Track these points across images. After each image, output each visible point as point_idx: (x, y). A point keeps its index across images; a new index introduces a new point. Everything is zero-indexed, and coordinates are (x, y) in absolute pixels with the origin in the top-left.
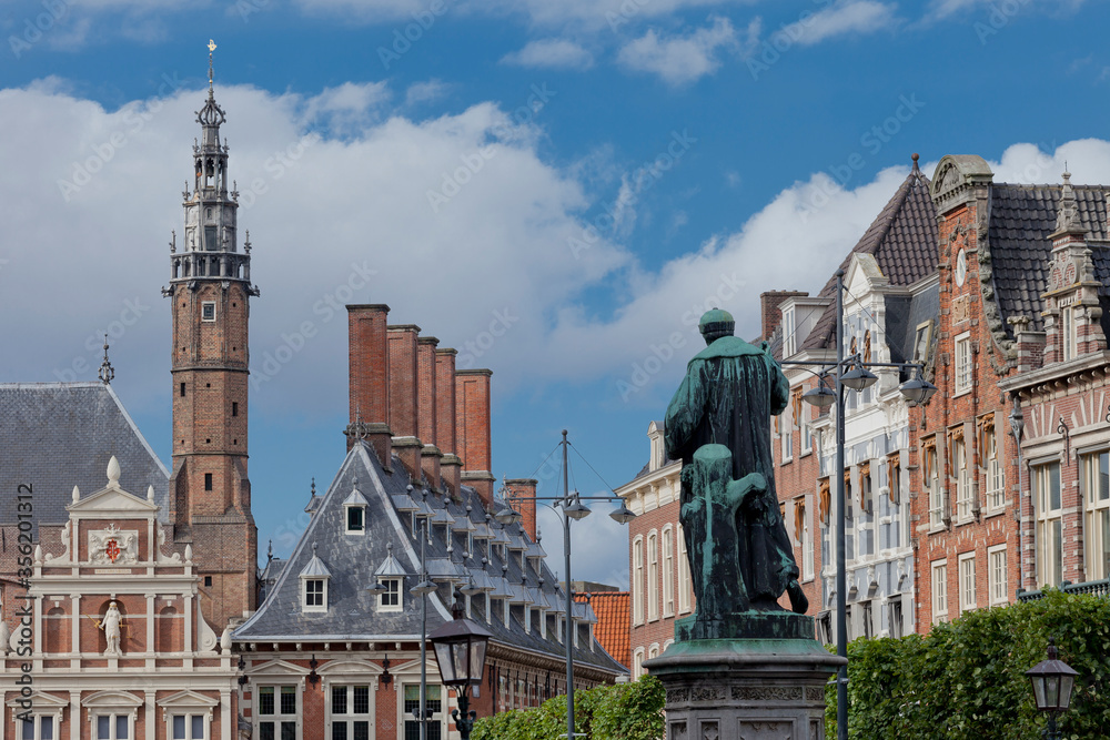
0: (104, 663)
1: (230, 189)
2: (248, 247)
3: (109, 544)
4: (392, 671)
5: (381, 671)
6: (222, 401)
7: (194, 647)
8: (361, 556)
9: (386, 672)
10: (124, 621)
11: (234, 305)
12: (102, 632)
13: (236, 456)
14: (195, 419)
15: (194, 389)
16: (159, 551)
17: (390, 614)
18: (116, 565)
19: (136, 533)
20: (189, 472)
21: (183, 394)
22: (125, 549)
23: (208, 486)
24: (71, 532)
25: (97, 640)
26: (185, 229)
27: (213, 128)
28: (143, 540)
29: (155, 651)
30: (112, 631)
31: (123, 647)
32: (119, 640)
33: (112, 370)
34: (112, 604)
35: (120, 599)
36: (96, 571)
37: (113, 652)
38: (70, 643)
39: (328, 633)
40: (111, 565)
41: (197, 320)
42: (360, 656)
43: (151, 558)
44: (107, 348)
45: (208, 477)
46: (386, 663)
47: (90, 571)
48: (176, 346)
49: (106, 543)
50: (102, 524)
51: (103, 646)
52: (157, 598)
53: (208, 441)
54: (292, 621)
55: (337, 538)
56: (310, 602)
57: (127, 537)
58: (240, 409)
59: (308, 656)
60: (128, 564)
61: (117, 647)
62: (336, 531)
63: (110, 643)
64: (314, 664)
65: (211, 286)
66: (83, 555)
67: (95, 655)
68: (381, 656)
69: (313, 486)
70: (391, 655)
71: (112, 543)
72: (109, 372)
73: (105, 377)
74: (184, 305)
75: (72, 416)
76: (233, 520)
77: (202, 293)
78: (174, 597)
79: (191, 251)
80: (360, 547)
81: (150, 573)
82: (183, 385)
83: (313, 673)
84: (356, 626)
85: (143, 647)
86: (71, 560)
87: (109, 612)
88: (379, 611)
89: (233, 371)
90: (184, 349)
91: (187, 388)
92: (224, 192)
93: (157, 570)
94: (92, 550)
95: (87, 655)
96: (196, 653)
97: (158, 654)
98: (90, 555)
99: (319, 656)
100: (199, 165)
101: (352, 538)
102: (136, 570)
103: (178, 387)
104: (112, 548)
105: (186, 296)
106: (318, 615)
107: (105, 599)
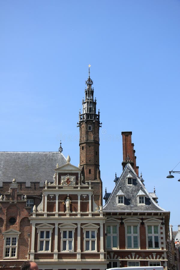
0: (65, 215)
1: (94, 99)
2: (99, 113)
3: (67, 180)
4: (144, 221)
5: (141, 221)
6: (93, 151)
7: (92, 210)
8: (132, 190)
9: (142, 222)
10: (72, 202)
11: (96, 127)
12: (65, 206)
13: (97, 166)
14: (86, 155)
15: (86, 148)
16: (81, 182)
17: (142, 206)
18: (69, 186)
19: (75, 176)
20: (85, 169)
21: (83, 149)
22: (72, 181)
23: (90, 173)
24: (56, 176)
25: (63, 208)
26: (84, 109)
27: (90, 85)
28: (77, 179)
29: (81, 211)
30: (67, 205)
31: (71, 210)
32: (69, 208)
33: (62, 149)
34: (68, 197)
35: (70, 196)
36: (63, 188)
37: (67, 212)
38: (55, 209)
39: (126, 210)
40: (67, 186)
41: (87, 130)
42: (135, 217)
43: (79, 184)
44: (61, 143)
45: (90, 170)
46: (142, 219)
47: (62, 188)
48: (81, 137)
49: (66, 179)
50: (65, 174)
51: (65, 210)
52: (81, 196)
53: (90, 161)
54: (115, 207)
55: (125, 186)
56: (119, 202)
57: (73, 178)
58: (98, 153)
59: (120, 217)
60: (72, 186)
61: (69, 210)
62: (125, 184)
63: (67, 209)
64: (122, 219)
65: (90, 121)
66: (59, 183)
67: (63, 212)
68: (141, 217)
69: (116, 175)
70: (144, 217)
71: (68, 179)
72: (61, 150)
73: (60, 151)
74: (83, 127)
75: (52, 159)
76: (96, 181)
77: (88, 124)
78: (86, 195)
79: (85, 113)
80: (131, 188)
81: (79, 189)
82: (83, 147)
83: (122, 222)
84: (133, 209)
85: (76, 210)
86: (56, 184)
87: (67, 200)
88: (139, 205)
89: (96, 143)
90: (83, 138)
91: (84, 147)
92: (93, 100)
93: (81, 188)
94: (62, 181)
95: (60, 212)
96: (93, 212)
97: (82, 212)
98: (61, 183)
99: (123, 217)
100: (86, 94)
101: (129, 186)
102: (75, 188)
103: (81, 148)
104: (68, 181)
105: (84, 125)
106: (122, 206)
107: (65, 196)
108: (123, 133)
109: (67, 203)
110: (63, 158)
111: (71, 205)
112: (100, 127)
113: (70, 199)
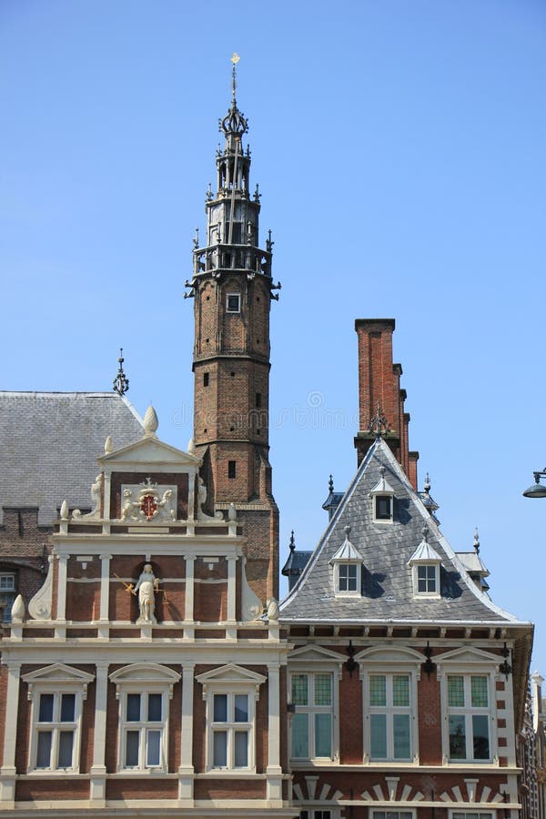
0: (136, 633)
1: (252, 192)
2: (269, 243)
3: (145, 500)
4: (435, 660)
5: (423, 659)
6: (246, 390)
7: (239, 617)
8: (392, 543)
9: (429, 661)
10: (161, 586)
11: (258, 299)
12: (135, 598)
13: (259, 447)
14: (219, 407)
15: (219, 378)
16: (200, 509)
17: (428, 601)
18: (152, 524)
19: (175, 488)
20: (213, 460)
21: (206, 384)
22: (163, 506)
23: (232, 473)
24: (102, 485)
25: (129, 607)
26: (211, 229)
27: (237, 135)
28: (182, 496)
29: (195, 620)
30: (144, 596)
31: (159, 616)
32: (153, 607)
33: (127, 382)
34: (147, 567)
35: (156, 561)
36: (130, 530)
37: (145, 621)
38: (98, 610)
39: (366, 617)
40: (146, 523)
41: (222, 311)
42: (402, 645)
43: (191, 516)
44: (122, 361)
45: (232, 464)
46: (428, 652)
47: (124, 529)
48: (200, 339)
49: (142, 498)
50: (138, 478)
51: (135, 615)
52: (199, 562)
54: (325, 605)
55: (365, 525)
56: (342, 587)
57: (166, 494)
58: (263, 400)
59: (344, 642)
60: (165, 523)
61: (152, 616)
62: (364, 520)
63: (144, 611)
64: (351, 651)
65: (237, 278)
66: (115, 512)
67: (127, 624)
68: (423, 643)
69: (331, 483)
70: (434, 643)
71: (149, 498)
72: (122, 385)
73: (119, 388)
74: (208, 298)
75: (88, 421)
76: (257, 507)
77: (227, 285)
78: (217, 560)
79: (215, 243)
80: (390, 535)
81: (190, 534)
82: (206, 376)
83: (351, 660)
84: (394, 612)
85: (178, 616)
86: (102, 517)
87: (143, 576)
88: (416, 598)
89: (257, 362)
90: (208, 341)
91: (210, 377)
92: (247, 195)
93: (198, 530)
94: (126, 505)
95: (118, 624)
96: (240, 623)
97: (199, 623)
98: (123, 511)
99: (356, 642)
100: (222, 169)
101: (380, 527)
102: (174, 530)
103: (201, 378)
104: (148, 504)
105: (211, 291)
106: (352, 601)
107: (137, 562)
108: (360, 324)
109: (145, 588)
110: (129, 417)
111: (158, 596)
112: (273, 298)
113: (157, 572)
